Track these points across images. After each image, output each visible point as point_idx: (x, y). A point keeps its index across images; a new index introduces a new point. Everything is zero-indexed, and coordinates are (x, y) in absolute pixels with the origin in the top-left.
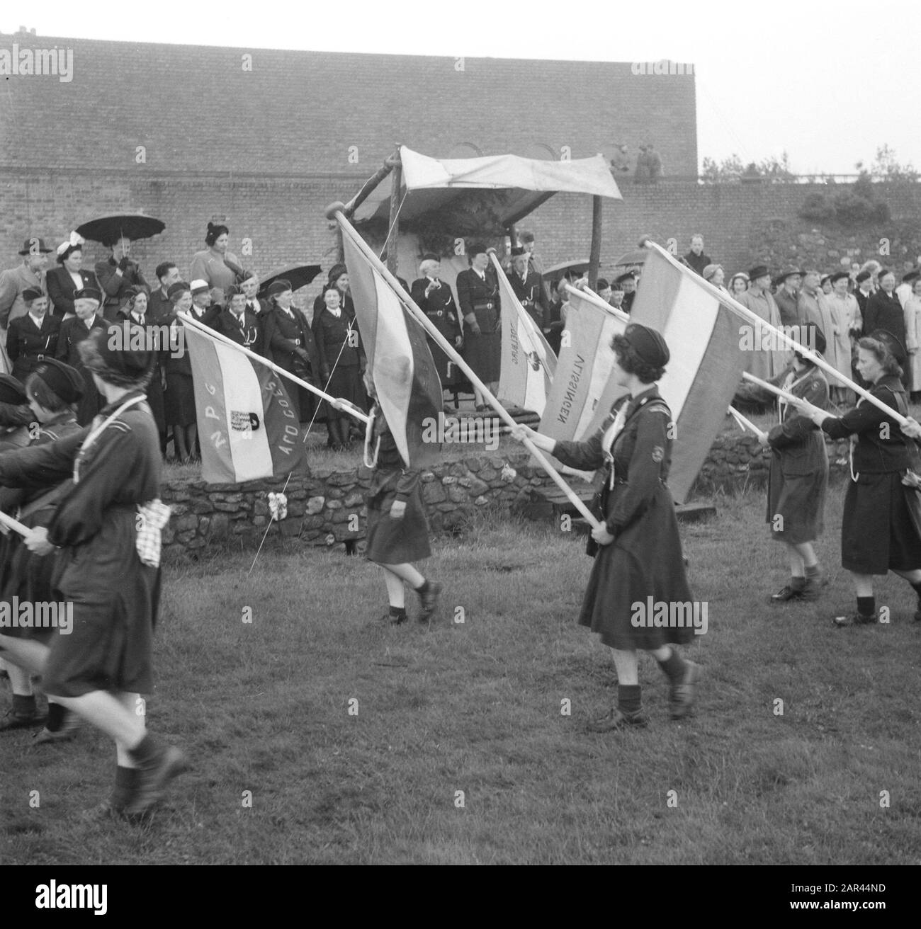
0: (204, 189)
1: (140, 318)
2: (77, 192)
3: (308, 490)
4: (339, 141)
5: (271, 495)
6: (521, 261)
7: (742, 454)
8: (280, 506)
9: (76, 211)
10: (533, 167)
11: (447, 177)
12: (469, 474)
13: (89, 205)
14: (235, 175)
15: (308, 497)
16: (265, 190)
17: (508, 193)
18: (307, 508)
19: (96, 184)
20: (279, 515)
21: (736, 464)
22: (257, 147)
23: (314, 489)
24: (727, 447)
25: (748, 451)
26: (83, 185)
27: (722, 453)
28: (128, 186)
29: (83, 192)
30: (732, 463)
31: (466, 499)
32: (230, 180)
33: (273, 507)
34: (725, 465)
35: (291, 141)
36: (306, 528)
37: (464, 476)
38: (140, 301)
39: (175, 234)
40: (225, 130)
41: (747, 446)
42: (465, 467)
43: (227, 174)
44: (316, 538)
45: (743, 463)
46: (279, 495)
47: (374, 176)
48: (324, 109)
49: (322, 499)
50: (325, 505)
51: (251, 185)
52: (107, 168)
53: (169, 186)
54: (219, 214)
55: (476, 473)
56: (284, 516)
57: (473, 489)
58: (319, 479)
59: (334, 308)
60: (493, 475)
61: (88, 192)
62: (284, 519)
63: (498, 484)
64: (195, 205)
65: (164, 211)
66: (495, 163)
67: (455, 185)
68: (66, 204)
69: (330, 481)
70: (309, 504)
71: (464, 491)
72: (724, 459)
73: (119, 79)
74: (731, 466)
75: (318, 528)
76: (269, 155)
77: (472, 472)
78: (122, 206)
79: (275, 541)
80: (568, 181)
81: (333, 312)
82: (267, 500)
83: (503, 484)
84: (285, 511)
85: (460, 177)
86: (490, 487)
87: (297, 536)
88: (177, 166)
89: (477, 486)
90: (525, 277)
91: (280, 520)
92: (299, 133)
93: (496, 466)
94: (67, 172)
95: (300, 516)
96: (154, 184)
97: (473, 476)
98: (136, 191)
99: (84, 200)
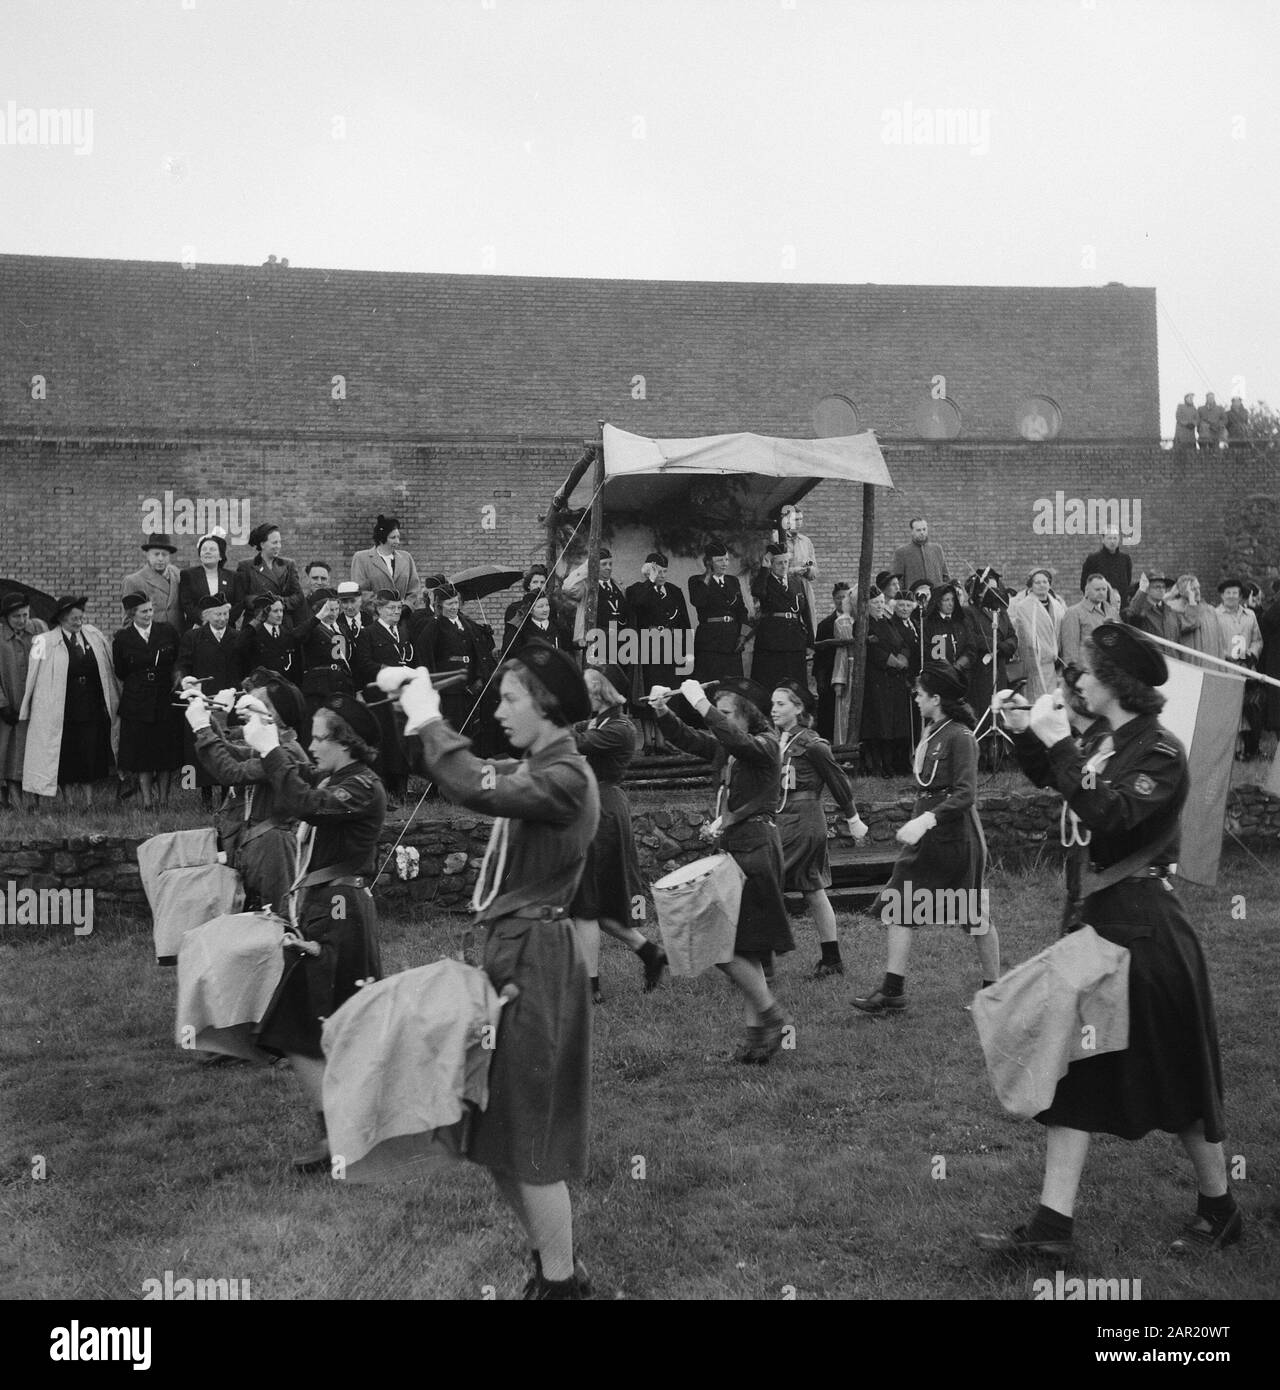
0: (484, 456)
1: (274, 629)
2: (326, 461)
3: (446, 844)
4: (669, 394)
5: (400, 849)
6: (781, 563)
7: (1037, 818)
8: (411, 863)
9: (321, 485)
10: (775, 448)
11: (662, 461)
12: (657, 831)
13: (339, 478)
14: (527, 439)
15: (446, 853)
16: (563, 457)
17: (747, 479)
18: (445, 866)
19: (349, 451)
20: (409, 874)
21: (1028, 831)
22: (559, 402)
23: (453, 843)
24: (1015, 807)
25: (1045, 813)
26: (335, 450)
27: (1007, 815)
28: (388, 453)
29: (332, 461)
30: (1021, 829)
31: (651, 862)
32: (520, 445)
33: (402, 863)
34: (1012, 832)
35: (604, 393)
36: (443, 891)
37: (649, 833)
38: (276, 611)
39: (445, 515)
40: (519, 382)
41: (1045, 807)
42: (653, 823)
43: (513, 439)
44: (455, 903)
45: (1040, 830)
46: (409, 849)
47: (580, 459)
48: (649, 353)
49: (463, 856)
50: (467, 862)
51: (546, 451)
52: (368, 429)
53: (440, 453)
54: (502, 489)
55: (667, 829)
56: (414, 874)
57: (661, 850)
58: (463, 831)
59: (541, 620)
60: (689, 833)
61: (338, 462)
62: (414, 879)
63: (694, 845)
64: (472, 477)
65: (434, 485)
66: (724, 444)
67: (668, 471)
68: (310, 476)
69: (475, 834)
70: (447, 861)
71: (648, 853)
72: (1011, 824)
73: (389, 319)
74: (1021, 833)
75: (458, 892)
76: (575, 412)
77: (661, 828)
78: (379, 478)
79: (401, 904)
80: (821, 464)
81: (538, 623)
82: (395, 855)
83: (702, 845)
84: (416, 868)
85: (677, 460)
86: (683, 847)
87: (429, 900)
88: (457, 427)
89: (666, 846)
90: (785, 582)
91: (410, 879)
92: (615, 384)
93: (693, 823)
94: (319, 436)
95: (437, 876)
96: (422, 450)
97: (661, 834)
98: (398, 460)
99: (334, 471)
